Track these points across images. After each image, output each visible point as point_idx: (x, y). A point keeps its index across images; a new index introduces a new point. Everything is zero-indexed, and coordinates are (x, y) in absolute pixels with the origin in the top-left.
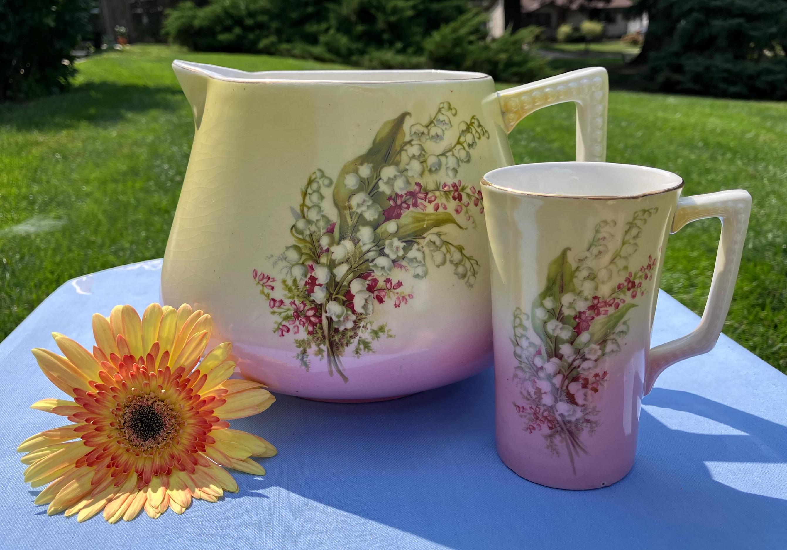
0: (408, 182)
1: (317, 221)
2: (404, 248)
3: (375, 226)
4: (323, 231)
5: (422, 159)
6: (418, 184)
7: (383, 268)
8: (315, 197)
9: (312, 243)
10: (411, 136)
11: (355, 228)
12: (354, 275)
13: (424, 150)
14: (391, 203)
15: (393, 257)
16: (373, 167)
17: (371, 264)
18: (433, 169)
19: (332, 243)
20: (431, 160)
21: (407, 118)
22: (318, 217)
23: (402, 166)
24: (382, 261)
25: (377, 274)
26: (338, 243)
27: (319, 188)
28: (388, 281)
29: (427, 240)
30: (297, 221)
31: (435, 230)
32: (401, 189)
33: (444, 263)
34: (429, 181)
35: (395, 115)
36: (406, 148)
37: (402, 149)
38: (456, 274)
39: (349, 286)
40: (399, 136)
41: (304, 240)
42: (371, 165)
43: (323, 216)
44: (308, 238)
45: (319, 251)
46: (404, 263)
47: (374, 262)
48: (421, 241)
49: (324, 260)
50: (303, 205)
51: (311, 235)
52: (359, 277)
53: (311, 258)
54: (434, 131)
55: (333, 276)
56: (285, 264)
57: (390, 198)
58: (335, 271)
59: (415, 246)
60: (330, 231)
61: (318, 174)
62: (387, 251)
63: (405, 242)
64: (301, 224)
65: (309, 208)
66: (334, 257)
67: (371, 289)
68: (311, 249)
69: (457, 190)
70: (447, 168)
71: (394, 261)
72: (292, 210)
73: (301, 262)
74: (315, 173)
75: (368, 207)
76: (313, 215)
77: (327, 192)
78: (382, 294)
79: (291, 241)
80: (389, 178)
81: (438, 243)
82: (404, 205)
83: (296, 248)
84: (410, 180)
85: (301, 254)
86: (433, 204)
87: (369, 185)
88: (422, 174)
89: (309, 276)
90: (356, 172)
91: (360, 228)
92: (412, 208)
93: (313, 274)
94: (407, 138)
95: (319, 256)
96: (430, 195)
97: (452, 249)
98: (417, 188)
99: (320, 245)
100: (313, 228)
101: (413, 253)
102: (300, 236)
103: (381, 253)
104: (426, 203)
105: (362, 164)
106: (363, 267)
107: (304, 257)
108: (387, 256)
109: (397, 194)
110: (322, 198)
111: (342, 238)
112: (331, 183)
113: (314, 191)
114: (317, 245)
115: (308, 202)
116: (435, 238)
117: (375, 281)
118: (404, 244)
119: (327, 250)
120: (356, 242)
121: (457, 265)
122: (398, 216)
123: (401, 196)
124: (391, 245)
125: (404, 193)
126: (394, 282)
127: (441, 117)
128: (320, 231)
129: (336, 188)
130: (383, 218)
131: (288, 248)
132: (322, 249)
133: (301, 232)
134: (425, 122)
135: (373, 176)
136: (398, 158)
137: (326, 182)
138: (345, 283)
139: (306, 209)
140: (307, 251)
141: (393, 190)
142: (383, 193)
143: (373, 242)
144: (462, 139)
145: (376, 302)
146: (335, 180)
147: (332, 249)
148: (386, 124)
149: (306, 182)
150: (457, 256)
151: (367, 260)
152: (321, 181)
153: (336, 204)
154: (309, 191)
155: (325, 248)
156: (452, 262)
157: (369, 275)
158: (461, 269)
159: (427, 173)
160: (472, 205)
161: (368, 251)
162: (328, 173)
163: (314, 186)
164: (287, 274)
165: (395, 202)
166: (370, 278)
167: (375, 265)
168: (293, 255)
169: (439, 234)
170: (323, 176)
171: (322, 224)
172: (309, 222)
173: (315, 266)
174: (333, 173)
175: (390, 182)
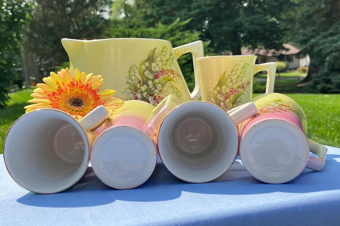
0: (159, 68)
1: (135, 79)
2: (162, 87)
3: (153, 80)
4: (137, 82)
5: (162, 61)
6: (162, 69)
7: (157, 93)
8: (133, 73)
9: (135, 86)
10: (158, 54)
11: (147, 81)
12: (149, 95)
13: (162, 59)
14: (156, 74)
15: (159, 90)
16: (149, 63)
17: (153, 92)
18: (165, 65)
19: (141, 86)
20: (164, 62)
21: (156, 50)
22: (135, 78)
23: (157, 63)
24: (156, 91)
25: (156, 95)
26: (143, 86)
27: (134, 70)
28: (159, 97)
29: (167, 85)
30: (128, 80)
31: (169, 82)
32: (158, 70)
33: (173, 92)
34: (165, 68)
35: (153, 48)
36: (157, 58)
37: (156, 58)
38: (177, 96)
39: (148, 98)
40: (155, 54)
41: (131, 86)
42: (148, 63)
43: (137, 78)
44: (133, 85)
45: (137, 88)
46: (162, 91)
47: (154, 91)
48: (166, 85)
49: (139, 91)
50: (130, 75)
51: (134, 84)
52: (150, 96)
53: (135, 91)
54: (164, 54)
55: (143, 96)
56: (126, 93)
57: (155, 72)
58: (143, 94)
59: (165, 87)
60: (140, 82)
61: (133, 66)
62: (157, 88)
63: (162, 85)
64: (130, 81)
65: (132, 76)
66: (142, 90)
67: (155, 99)
68: (134, 88)
69: (172, 71)
70: (169, 65)
71: (160, 91)
72: (126, 77)
73: (132, 92)
74: (132, 65)
75: (150, 75)
76: (133, 78)
77: (137, 71)
78: (158, 101)
79: (128, 86)
80: (154, 67)
81: (170, 86)
82: (160, 74)
83: (129, 88)
84: (160, 67)
85: (131, 90)
86: (167, 74)
87: (149, 69)
88: (163, 66)
89: (135, 96)
90: (144, 64)
91: (148, 81)
92: (162, 76)
93: (136, 96)
94: (157, 55)
95: (137, 90)
96: (166, 72)
97: (175, 88)
98: (162, 70)
99: (137, 87)
100: (134, 82)
101: (164, 89)
102: (130, 85)
103: (156, 88)
104: (165, 74)
105: (146, 62)
106: (151, 93)
107: (132, 91)
108: (158, 89)
109: (157, 71)
110: (135, 73)
111: (144, 84)
112: (137, 68)
113: (133, 71)
114: (136, 86)
115: (131, 74)
116: (169, 85)
117: (155, 97)
118: (162, 86)
119: (140, 88)
120: (148, 85)
121: (176, 93)
122: (158, 78)
123: (158, 72)
124: (158, 86)
125: (159, 71)
126: (161, 97)
127: (165, 50)
128: (136, 82)
129: (139, 69)
130: (154, 78)
131: (126, 89)
132: (138, 88)
133: (130, 83)
134: (161, 51)
135: (149, 66)
136: (155, 61)
137: (136, 68)
138: (147, 98)
139: (131, 76)
140: (133, 89)
141: (156, 70)
142: (153, 71)
143: (153, 85)
144: (170, 57)
145: (157, 103)
146: (138, 67)
147: (141, 88)
148: (151, 51)
149: (130, 68)
150: (176, 91)
151: (152, 91)
152: (134, 68)
153: (140, 74)
154: (131, 71)
155: (139, 88)
156: (175, 92)
157: (153, 95)
158: (178, 95)
159: (164, 66)
160: (176, 76)
161: (152, 88)
162: (136, 65)
163: (132, 69)
164: (127, 97)
165: (157, 73)
166: (154, 96)
167: (155, 92)
168: (129, 91)
169: (170, 84)
170: (135, 66)
171: (136, 80)
172: (132, 80)
173: (136, 93)
174: (138, 65)
175: (154, 68)
